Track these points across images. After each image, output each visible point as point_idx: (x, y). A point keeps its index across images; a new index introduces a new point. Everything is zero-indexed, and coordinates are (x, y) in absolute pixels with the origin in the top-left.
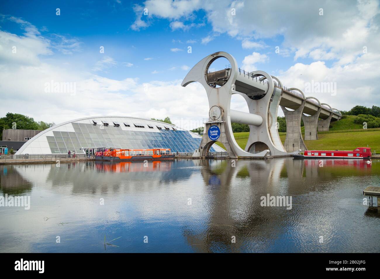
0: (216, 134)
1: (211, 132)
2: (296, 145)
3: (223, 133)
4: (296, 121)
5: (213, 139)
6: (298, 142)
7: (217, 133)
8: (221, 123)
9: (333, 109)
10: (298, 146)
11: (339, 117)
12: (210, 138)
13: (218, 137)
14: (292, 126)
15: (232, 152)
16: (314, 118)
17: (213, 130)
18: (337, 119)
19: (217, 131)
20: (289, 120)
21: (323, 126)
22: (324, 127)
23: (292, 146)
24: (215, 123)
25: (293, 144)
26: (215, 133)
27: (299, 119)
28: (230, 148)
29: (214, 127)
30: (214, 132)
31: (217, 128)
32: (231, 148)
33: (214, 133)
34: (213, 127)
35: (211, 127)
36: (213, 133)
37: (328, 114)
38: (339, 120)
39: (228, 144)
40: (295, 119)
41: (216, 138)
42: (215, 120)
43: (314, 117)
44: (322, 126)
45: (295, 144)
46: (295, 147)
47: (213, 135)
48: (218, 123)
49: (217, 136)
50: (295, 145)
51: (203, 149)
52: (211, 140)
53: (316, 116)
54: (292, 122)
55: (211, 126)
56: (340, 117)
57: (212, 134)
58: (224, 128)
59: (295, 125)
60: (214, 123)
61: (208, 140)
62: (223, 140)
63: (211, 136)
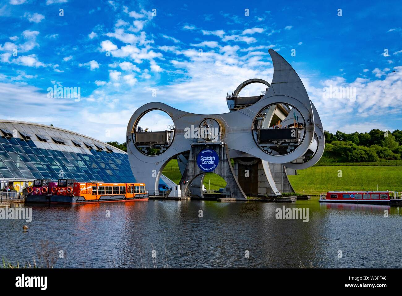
0: (212, 162)
1: (203, 159)
3: (224, 161)
5: (206, 169)
7: (213, 160)
8: (220, 146)
12: (200, 168)
13: (215, 167)
15: (239, 191)
17: (206, 155)
19: (213, 158)
24: (210, 145)
26: (209, 161)
29: (208, 151)
30: (208, 158)
31: (213, 152)
33: (207, 160)
34: (205, 151)
35: (202, 150)
36: (205, 160)
41: (211, 169)
42: (208, 140)
47: (206, 163)
48: (215, 146)
49: (212, 165)
52: (203, 172)
55: (203, 149)
57: (203, 162)
58: (225, 154)
60: (207, 145)
61: (196, 172)
62: (224, 172)
63: (202, 164)
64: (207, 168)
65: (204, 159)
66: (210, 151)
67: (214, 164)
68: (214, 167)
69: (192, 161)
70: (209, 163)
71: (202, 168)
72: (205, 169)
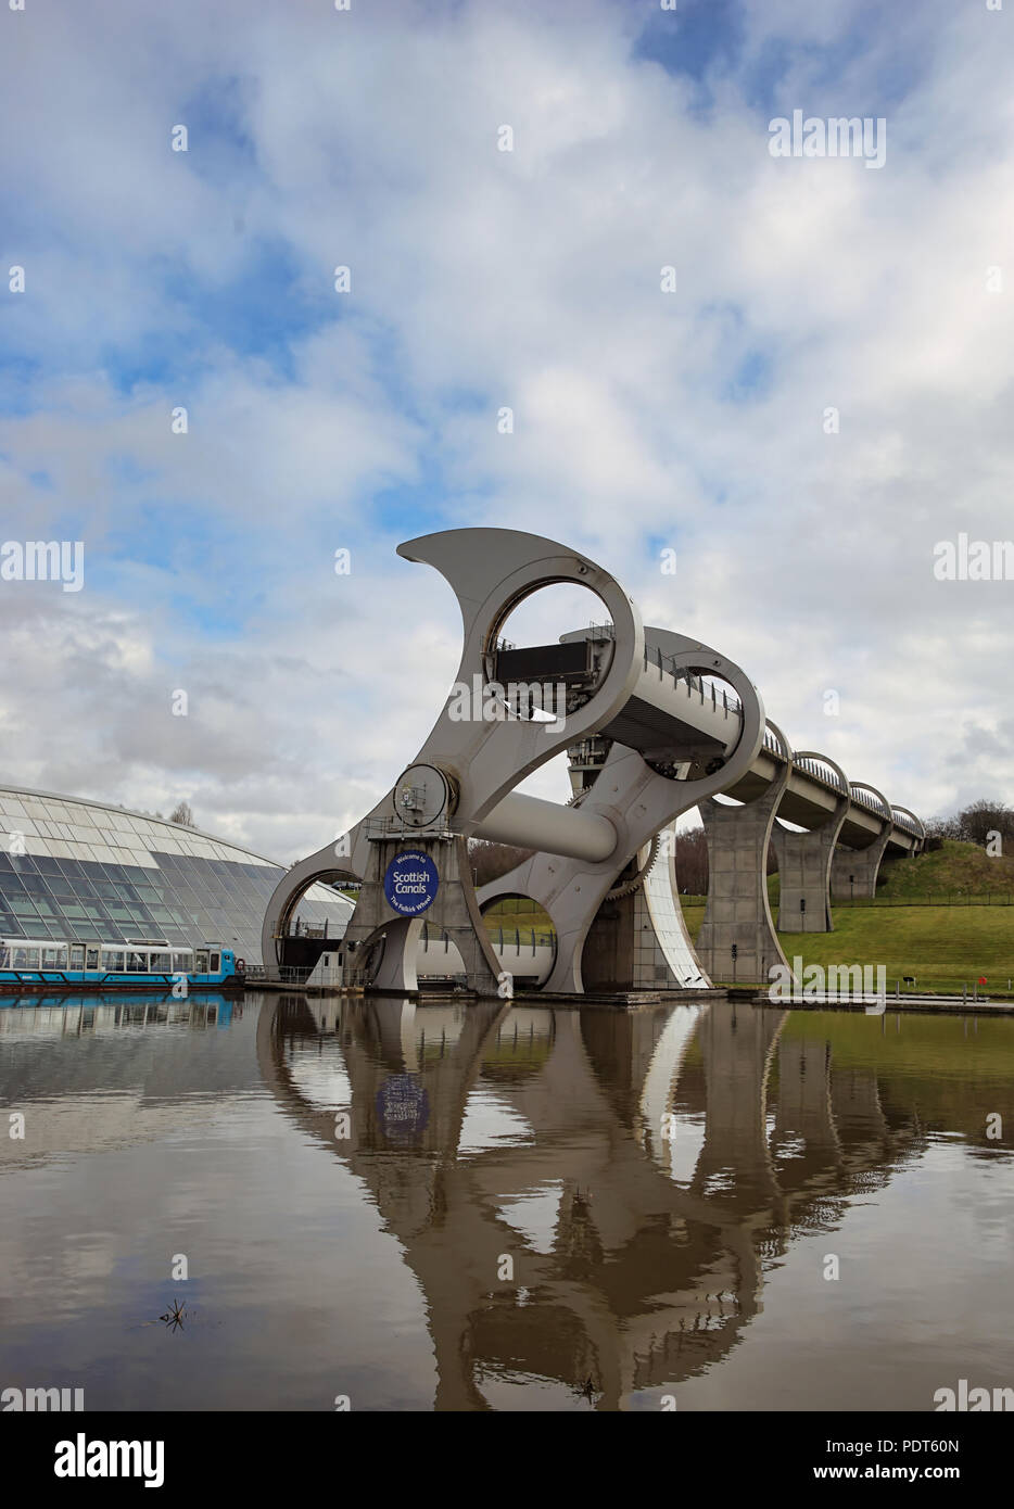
0: (422, 889)
1: (399, 879)
2: (747, 951)
3: (451, 886)
4: (747, 849)
5: (406, 909)
6: (755, 938)
7: (423, 883)
8: (443, 843)
9: (895, 808)
10: (755, 954)
11: (916, 843)
12: (393, 905)
13: (430, 903)
14: (732, 868)
15: (487, 972)
16: (821, 840)
17: (406, 868)
18: (908, 847)
19: (425, 877)
20: (719, 844)
21: (852, 877)
22: (855, 879)
23: (730, 953)
24: (418, 840)
25: (735, 946)
26: (413, 884)
27: (760, 840)
28: (478, 952)
29: (411, 857)
30: (411, 877)
31: (423, 861)
32: (482, 951)
33: (409, 884)
34: (406, 858)
35: (397, 856)
36: (404, 884)
37: (875, 828)
38: (916, 853)
39: (470, 935)
40: (746, 839)
41: (419, 907)
42: (417, 825)
43: (819, 835)
44: (847, 877)
45: (741, 945)
46: (740, 960)
47: (407, 890)
48: (430, 842)
49: (421, 897)
50: (739, 952)
51: (356, 953)
52: (398, 916)
53: (827, 831)
54: (731, 855)
55: (399, 851)
56: (920, 840)
57: (400, 888)
58: (455, 862)
59: (746, 864)
60: (412, 839)
61: (380, 914)
62: (450, 916)
63: (396, 895)
64: (409, 905)
65: (402, 878)
66: (418, 858)
67: (426, 894)
68: (426, 902)
69: (373, 886)
70: (413, 891)
71: (396, 904)
72: (403, 909)
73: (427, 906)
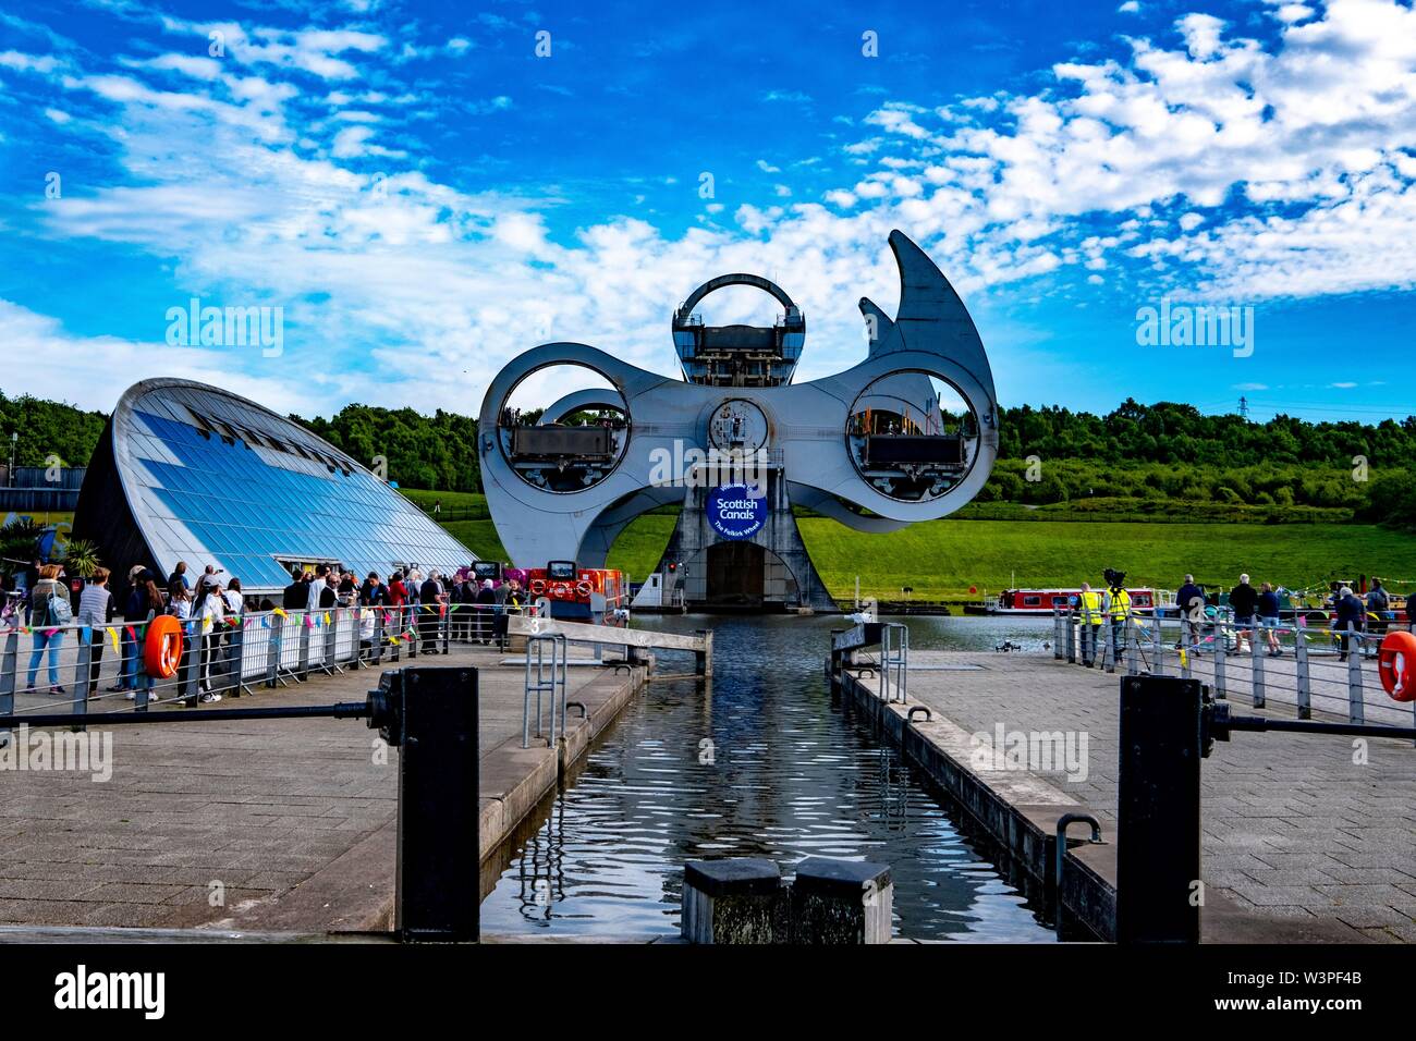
0: (748, 516)
3: (782, 513)
7: (750, 510)
12: (717, 530)
13: (758, 529)
17: (731, 493)
19: (752, 503)
26: (740, 511)
29: (736, 484)
30: (737, 503)
33: (735, 510)
34: (730, 485)
36: (729, 510)
39: (801, 558)
41: (747, 532)
47: (733, 516)
49: (749, 523)
52: (723, 540)
57: (725, 514)
61: (703, 538)
62: (781, 540)
63: (721, 520)
64: (736, 530)
65: (727, 505)
66: (743, 485)
67: (755, 519)
68: (755, 527)
69: (694, 511)
70: (740, 516)
71: (722, 529)
72: (729, 533)
73: (756, 531)
